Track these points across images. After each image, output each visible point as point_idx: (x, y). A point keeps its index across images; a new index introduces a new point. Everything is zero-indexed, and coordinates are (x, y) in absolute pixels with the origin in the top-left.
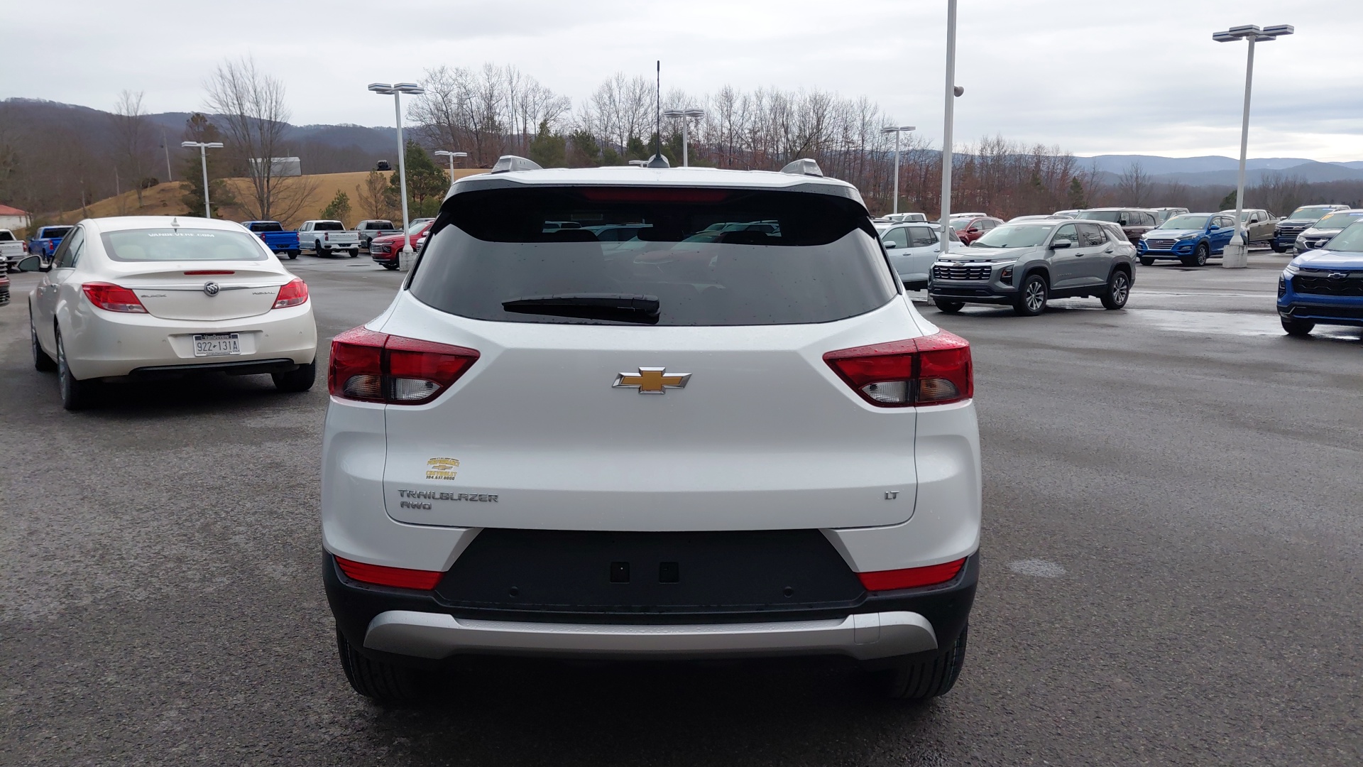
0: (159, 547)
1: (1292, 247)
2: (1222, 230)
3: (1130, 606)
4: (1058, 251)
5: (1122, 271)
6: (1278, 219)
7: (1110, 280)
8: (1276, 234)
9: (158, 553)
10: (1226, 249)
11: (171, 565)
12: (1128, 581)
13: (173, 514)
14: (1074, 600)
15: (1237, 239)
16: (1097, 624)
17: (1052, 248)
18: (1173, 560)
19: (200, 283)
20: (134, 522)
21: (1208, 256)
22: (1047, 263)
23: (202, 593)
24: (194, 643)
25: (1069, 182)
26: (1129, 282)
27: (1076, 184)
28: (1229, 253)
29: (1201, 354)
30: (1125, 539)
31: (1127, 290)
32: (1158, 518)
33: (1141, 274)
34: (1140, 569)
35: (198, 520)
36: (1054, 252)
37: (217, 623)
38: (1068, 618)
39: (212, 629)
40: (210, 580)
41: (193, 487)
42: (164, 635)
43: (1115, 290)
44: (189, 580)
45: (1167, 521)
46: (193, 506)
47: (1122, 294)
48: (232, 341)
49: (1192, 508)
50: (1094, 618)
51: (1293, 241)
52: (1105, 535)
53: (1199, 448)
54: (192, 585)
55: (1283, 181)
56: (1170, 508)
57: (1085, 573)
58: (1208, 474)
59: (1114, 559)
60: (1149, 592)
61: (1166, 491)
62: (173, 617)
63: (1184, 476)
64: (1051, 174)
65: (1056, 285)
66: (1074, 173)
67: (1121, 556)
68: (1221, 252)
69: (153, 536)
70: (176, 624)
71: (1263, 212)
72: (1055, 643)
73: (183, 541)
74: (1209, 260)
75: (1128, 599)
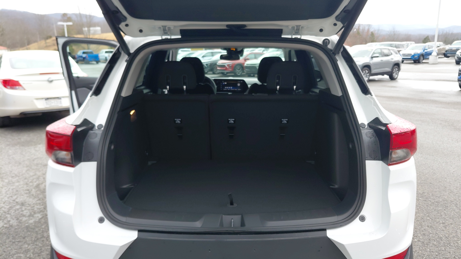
0: (15, 197)
1: (454, 56)
2: (429, 50)
3: (445, 227)
4: (374, 59)
5: (397, 65)
6: (447, 46)
7: (392, 69)
8: (446, 51)
9: (14, 200)
10: (430, 57)
11: (18, 207)
12: (439, 212)
13: (26, 179)
14: (419, 224)
15: (434, 54)
16: (434, 239)
17: (372, 58)
18: (455, 200)
19: (46, 77)
20: (9, 183)
21: (423, 59)
22: (370, 63)
23: (27, 223)
24: (16, 255)
25: (370, 33)
26: (399, 70)
27: (372, 34)
28: (431, 58)
29: (432, 98)
30: (431, 188)
31: (398, 73)
32: (441, 177)
33: (403, 66)
34: (442, 205)
35: (35, 182)
36: (372, 59)
37: (30, 242)
38: (419, 235)
39: (27, 246)
40: (33, 216)
41: (37, 165)
42: (4, 250)
43: (394, 73)
44: (24, 216)
45: (446, 178)
46: (35, 175)
47: (397, 74)
48: (59, 100)
49: (454, 171)
50: (431, 235)
51: (455, 54)
52: (421, 186)
53: (446, 141)
54: (24, 219)
55: (445, 32)
56: (445, 172)
57: (420, 208)
58: (454, 154)
59: (430, 200)
60: (450, 218)
61: (440, 162)
62: (11, 239)
63: (445, 155)
64: (363, 30)
65: (373, 71)
66: (371, 30)
67: (432, 197)
68: (428, 58)
69: (15, 190)
70: (11, 243)
71: (441, 43)
72: (418, 251)
73: (26, 193)
74: (424, 61)
75: (443, 223)
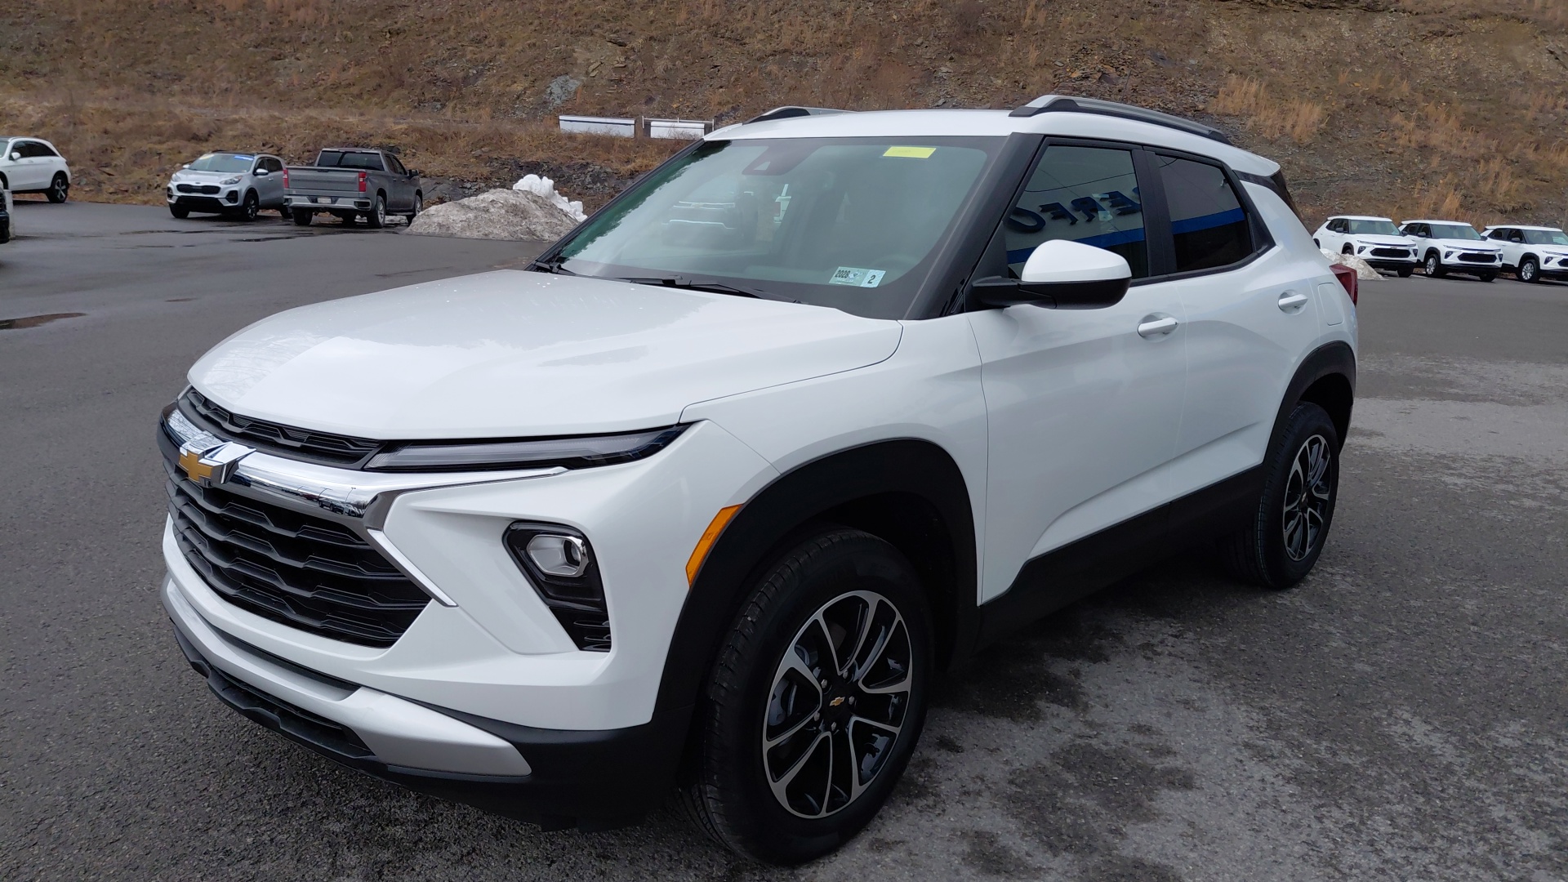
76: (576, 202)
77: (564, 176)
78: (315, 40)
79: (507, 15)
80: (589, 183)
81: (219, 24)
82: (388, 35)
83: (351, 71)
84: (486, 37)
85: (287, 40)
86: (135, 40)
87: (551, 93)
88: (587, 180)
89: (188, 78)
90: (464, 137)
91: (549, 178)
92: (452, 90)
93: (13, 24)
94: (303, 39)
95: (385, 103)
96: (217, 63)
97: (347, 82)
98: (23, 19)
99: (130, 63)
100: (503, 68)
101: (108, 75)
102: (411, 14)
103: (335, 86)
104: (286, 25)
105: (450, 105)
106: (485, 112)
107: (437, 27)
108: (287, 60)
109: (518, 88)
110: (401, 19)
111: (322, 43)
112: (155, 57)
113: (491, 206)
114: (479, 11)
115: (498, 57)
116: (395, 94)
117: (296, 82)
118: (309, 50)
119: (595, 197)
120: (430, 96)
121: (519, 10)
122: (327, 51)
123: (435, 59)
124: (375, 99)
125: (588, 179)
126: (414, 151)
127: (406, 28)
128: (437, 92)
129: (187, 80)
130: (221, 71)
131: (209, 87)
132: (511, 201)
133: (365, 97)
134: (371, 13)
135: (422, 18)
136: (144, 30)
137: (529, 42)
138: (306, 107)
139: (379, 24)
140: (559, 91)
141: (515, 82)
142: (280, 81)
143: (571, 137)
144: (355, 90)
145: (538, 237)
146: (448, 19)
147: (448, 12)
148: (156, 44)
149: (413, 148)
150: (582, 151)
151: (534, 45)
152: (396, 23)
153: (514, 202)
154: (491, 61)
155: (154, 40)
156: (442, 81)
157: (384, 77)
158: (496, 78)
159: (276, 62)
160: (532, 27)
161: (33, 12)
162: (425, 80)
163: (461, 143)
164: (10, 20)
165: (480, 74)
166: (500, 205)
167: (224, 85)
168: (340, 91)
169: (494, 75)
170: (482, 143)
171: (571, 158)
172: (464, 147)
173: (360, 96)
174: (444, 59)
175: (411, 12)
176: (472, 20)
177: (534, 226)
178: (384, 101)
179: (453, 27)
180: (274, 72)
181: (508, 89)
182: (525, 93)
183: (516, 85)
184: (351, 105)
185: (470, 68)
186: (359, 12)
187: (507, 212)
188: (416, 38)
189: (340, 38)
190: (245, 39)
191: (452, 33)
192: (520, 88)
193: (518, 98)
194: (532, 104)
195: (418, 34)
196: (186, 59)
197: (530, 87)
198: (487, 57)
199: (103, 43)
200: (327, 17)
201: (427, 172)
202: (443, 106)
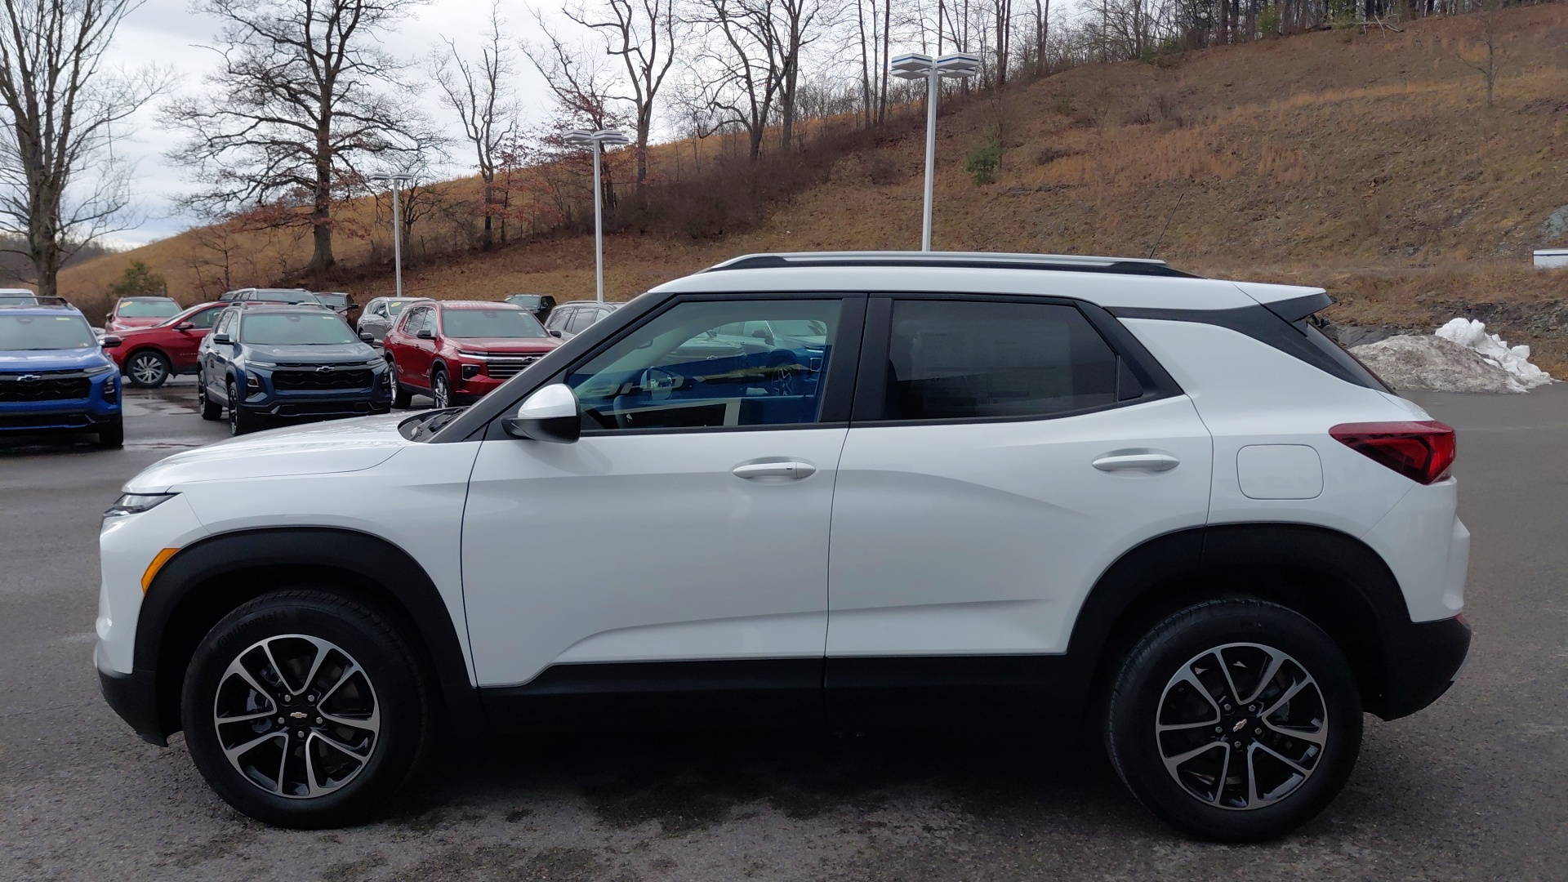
76: (1521, 347)
77: (1521, 318)
78: (1298, 197)
79: (1512, 146)
80: (1554, 324)
81: (1212, 193)
82: (1373, 184)
83: (1327, 223)
84: (1481, 173)
85: (1271, 200)
86: (1139, 217)
87: (1549, 226)
88: (1551, 321)
89: (1175, 245)
90: (1412, 282)
91: (1480, 321)
92: (1429, 233)
93: (1051, 215)
94: (1286, 198)
95: (1355, 252)
96: (1203, 229)
97: (1320, 235)
98: (1058, 210)
99: (1130, 237)
100: (1495, 205)
101: (1111, 249)
102: (1401, 160)
103: (1308, 240)
104: (1273, 186)
105: (1424, 249)
106: (1460, 253)
107: (1427, 170)
108: (1267, 220)
109: (1508, 223)
110: (1389, 167)
111: (1305, 199)
112: (1152, 229)
113: (1381, 354)
114: (1478, 146)
115: (1491, 192)
116: (1367, 244)
117: (1271, 240)
118: (1290, 208)
119: (1557, 340)
120: (1404, 241)
121: (1527, 138)
122: (1308, 206)
123: (1418, 203)
124: (1346, 250)
125: (1553, 319)
126: (1352, 299)
127: (1393, 175)
128: (1412, 237)
129: (1173, 248)
130: (1205, 236)
131: (1191, 252)
132: (1407, 348)
133: (1336, 248)
134: (1359, 164)
135: (1412, 162)
136: (1148, 206)
137: (1532, 172)
138: (1275, 263)
139: (1365, 174)
140: (1561, 222)
141: (1506, 218)
142: (1257, 239)
143: (1543, 273)
144: (1326, 242)
145: (1428, 386)
146: (1441, 160)
147: (1443, 152)
148: (1155, 218)
149: (1351, 297)
150: (1552, 288)
151: (1539, 174)
152: (1383, 171)
153: (1410, 349)
154: (1481, 198)
155: (1154, 214)
156: (1420, 225)
157: (1359, 227)
158: (1483, 216)
159: (1256, 223)
160: (1540, 155)
161: (1066, 203)
162: (1404, 225)
163: (1407, 288)
164: (1048, 213)
165: (1465, 213)
166: (1392, 352)
167: (1204, 249)
168: (1311, 245)
169: (1482, 213)
170: (1430, 287)
171: (1536, 296)
172: (1409, 292)
173: (1330, 248)
174: (1427, 202)
175: (1401, 159)
176: (1468, 158)
177: (1425, 374)
178: (1354, 250)
179: (1445, 168)
180: (1253, 232)
181: (1496, 226)
182: (1516, 228)
183: (1506, 220)
184: (1320, 257)
185: (1455, 208)
186: (1347, 165)
187: (1398, 359)
188: (1402, 183)
189: (1323, 193)
190: (1232, 204)
191: (1442, 173)
192: (1510, 224)
193: (1507, 233)
194: (1521, 240)
195: (1406, 178)
196: (1177, 228)
197: (1523, 221)
198: (1477, 194)
199: (1113, 221)
200: (1313, 174)
201: (1359, 320)
202: (1416, 250)
